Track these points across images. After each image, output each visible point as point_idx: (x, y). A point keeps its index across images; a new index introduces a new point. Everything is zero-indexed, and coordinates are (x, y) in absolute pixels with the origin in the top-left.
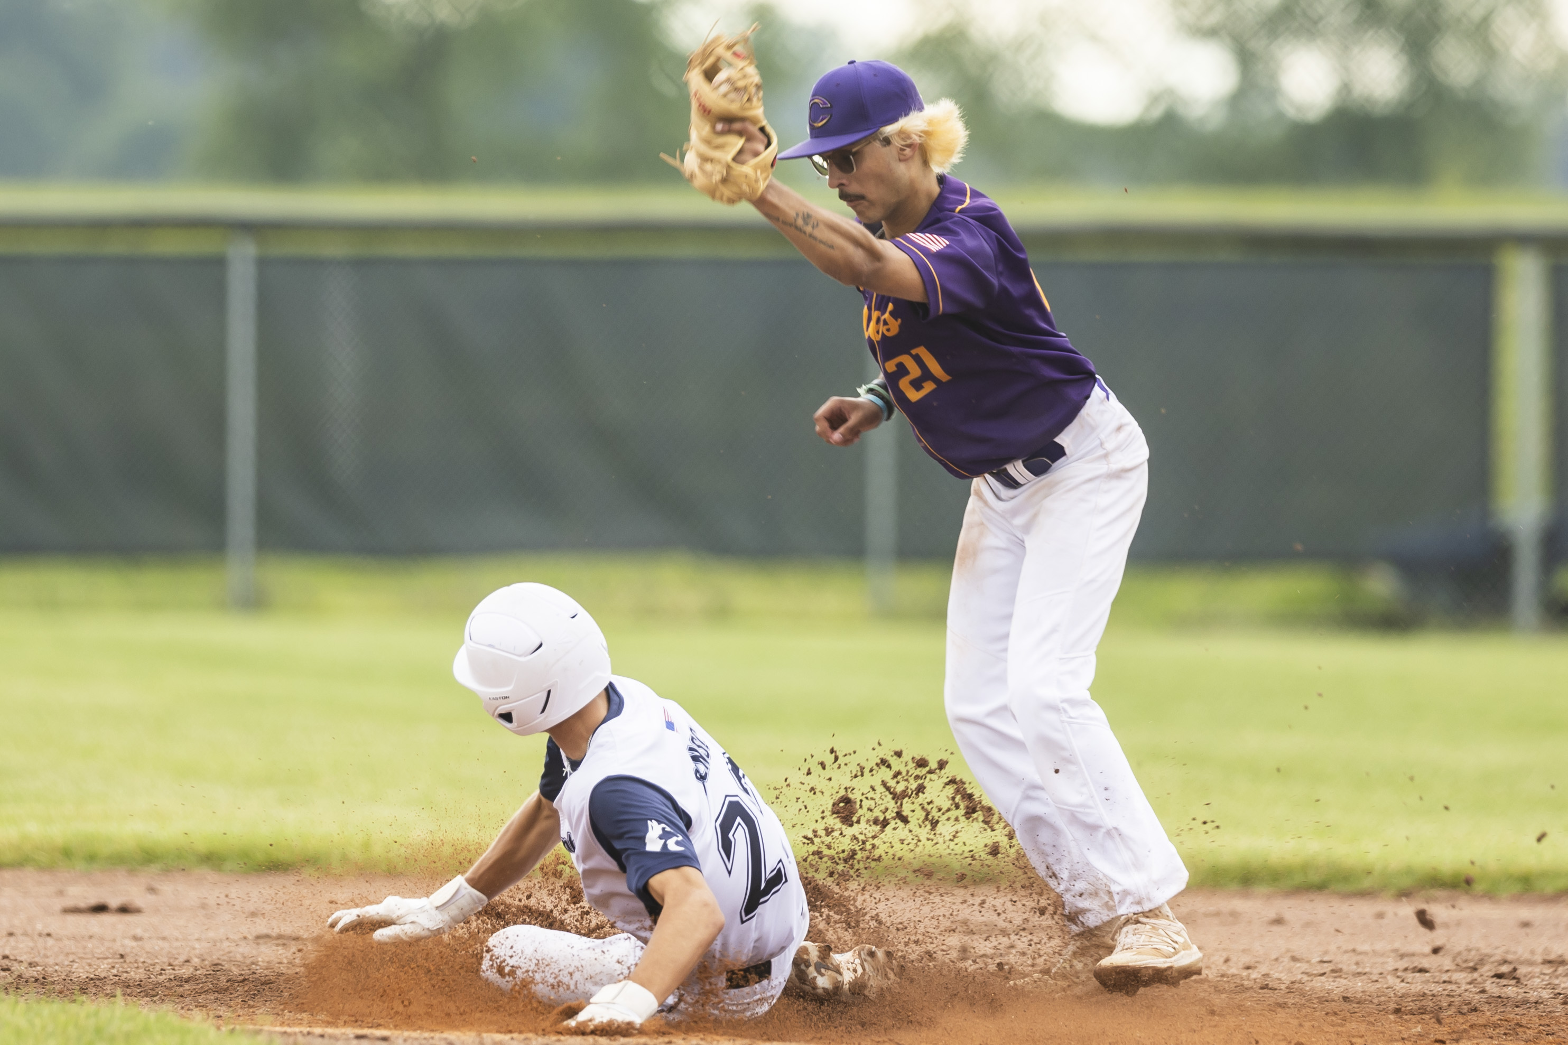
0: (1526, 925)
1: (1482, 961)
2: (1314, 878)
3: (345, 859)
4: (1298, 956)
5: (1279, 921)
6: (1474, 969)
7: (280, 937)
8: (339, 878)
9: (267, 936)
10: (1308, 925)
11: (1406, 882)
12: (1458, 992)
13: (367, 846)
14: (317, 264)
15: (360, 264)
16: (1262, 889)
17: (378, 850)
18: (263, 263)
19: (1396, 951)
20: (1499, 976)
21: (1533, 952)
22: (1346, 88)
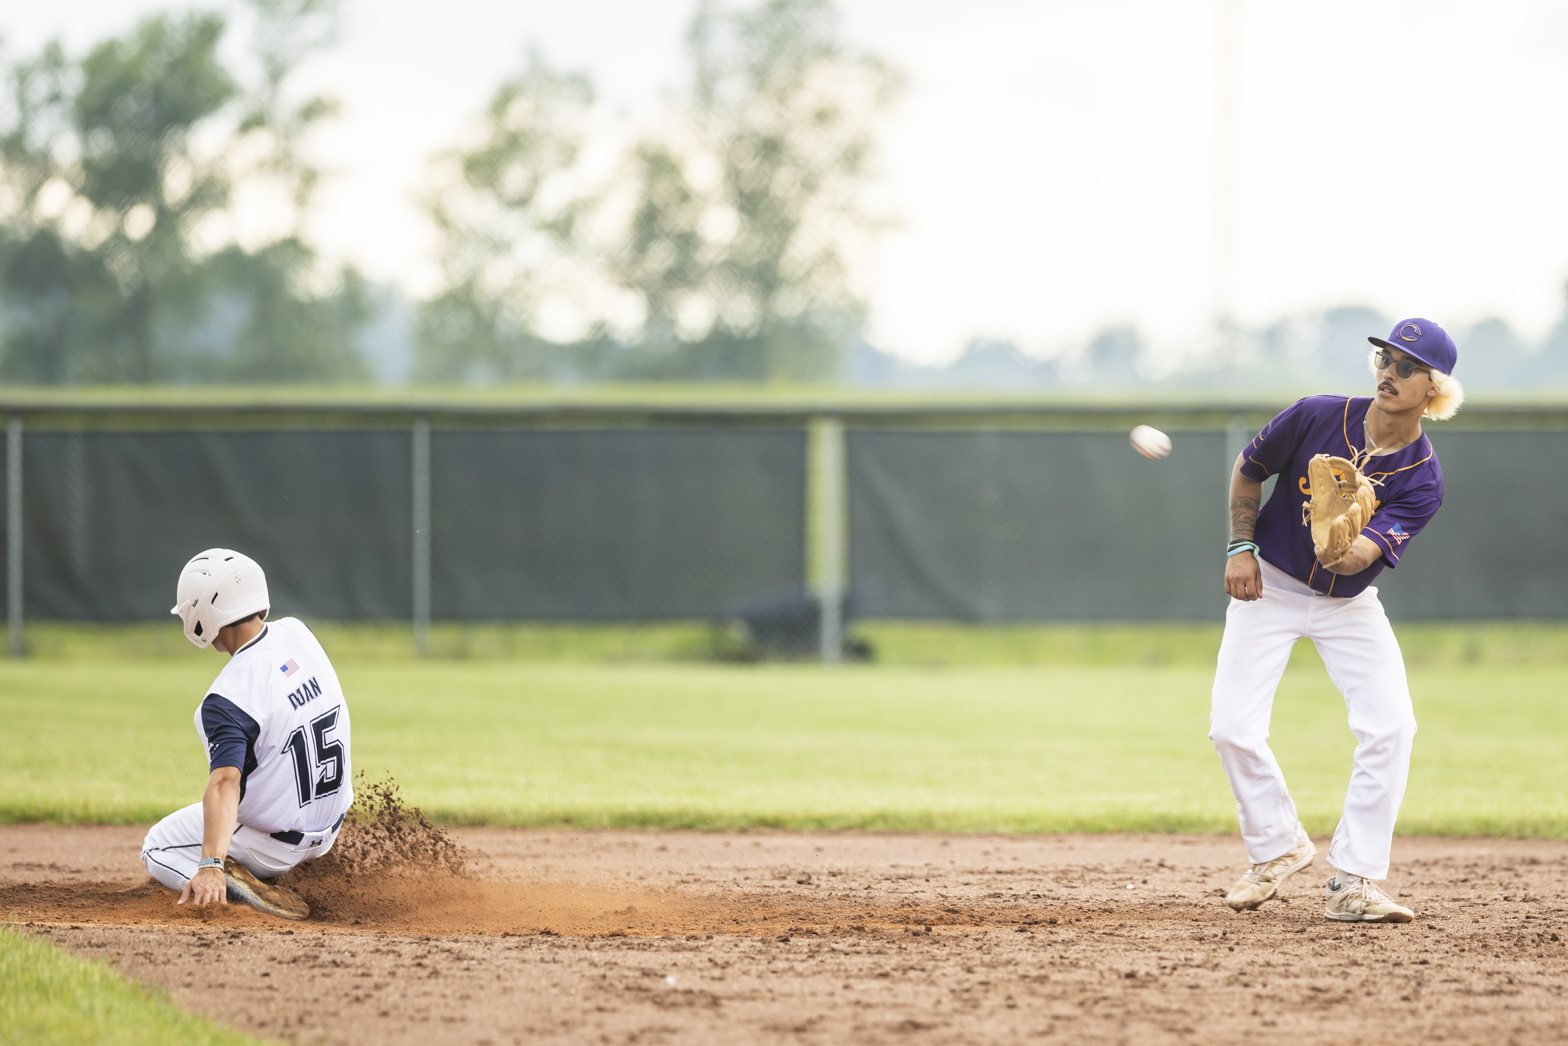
0: (819, 849)
1: (789, 873)
2: (686, 821)
3: (72, 815)
4: (673, 870)
5: (663, 849)
6: (784, 878)
7: (28, 865)
8: (68, 827)
9: (21, 864)
10: (681, 851)
11: (743, 823)
12: (772, 893)
13: (86, 806)
14: (63, 436)
15: (90, 436)
16: (652, 828)
17: (93, 809)
18: (26, 436)
19: (735, 867)
20: (800, 882)
21: (822, 867)
22: (719, 319)
